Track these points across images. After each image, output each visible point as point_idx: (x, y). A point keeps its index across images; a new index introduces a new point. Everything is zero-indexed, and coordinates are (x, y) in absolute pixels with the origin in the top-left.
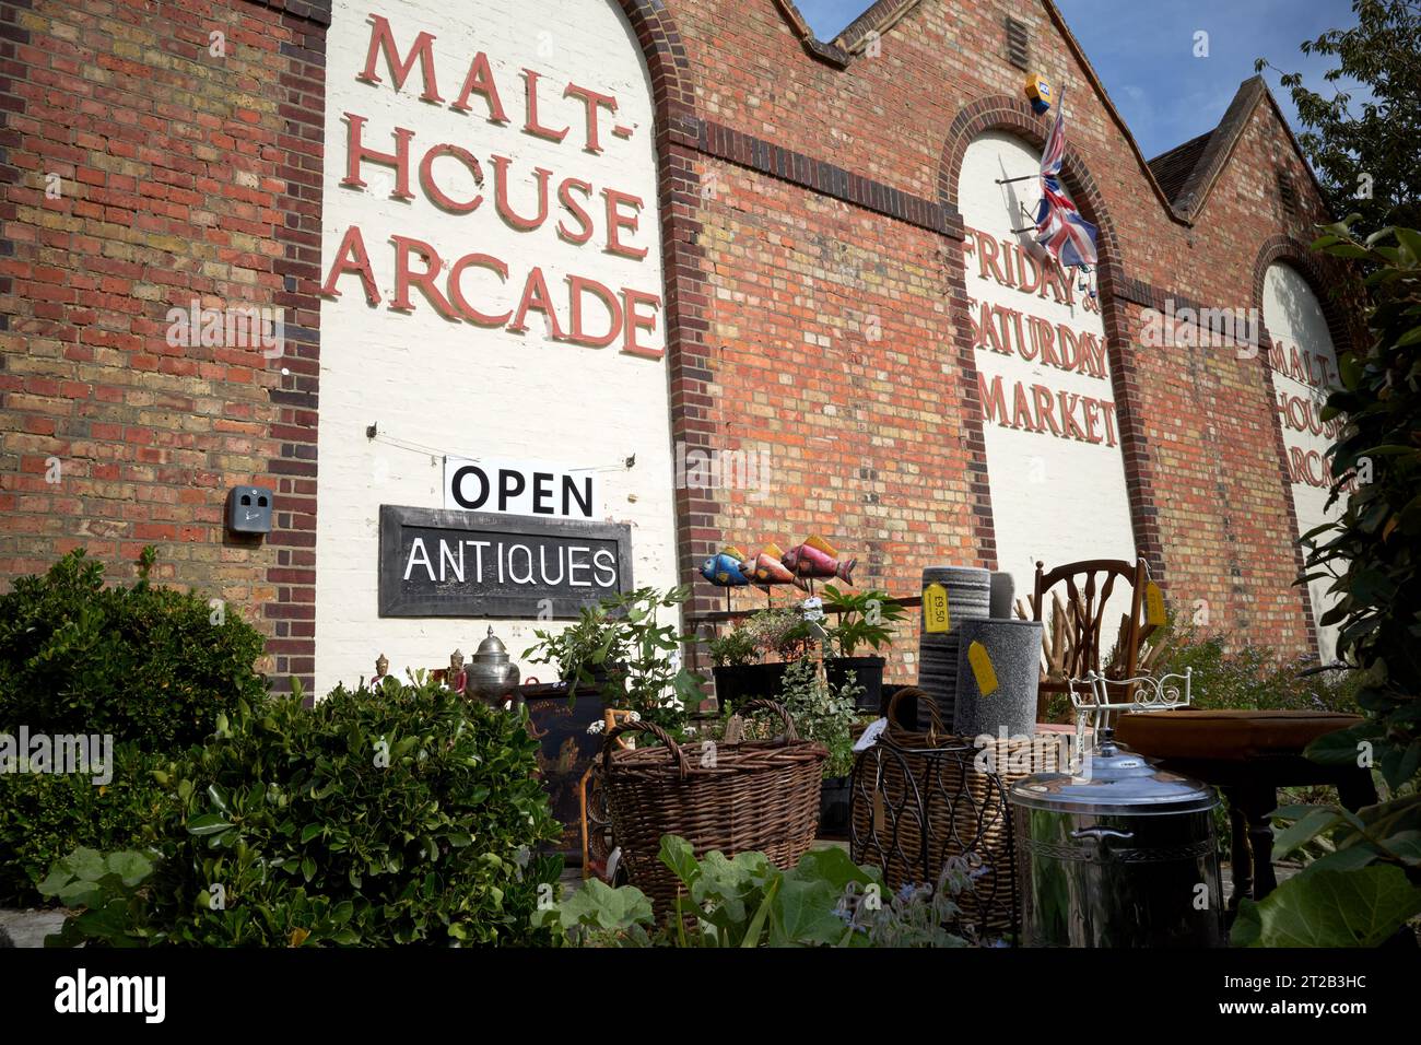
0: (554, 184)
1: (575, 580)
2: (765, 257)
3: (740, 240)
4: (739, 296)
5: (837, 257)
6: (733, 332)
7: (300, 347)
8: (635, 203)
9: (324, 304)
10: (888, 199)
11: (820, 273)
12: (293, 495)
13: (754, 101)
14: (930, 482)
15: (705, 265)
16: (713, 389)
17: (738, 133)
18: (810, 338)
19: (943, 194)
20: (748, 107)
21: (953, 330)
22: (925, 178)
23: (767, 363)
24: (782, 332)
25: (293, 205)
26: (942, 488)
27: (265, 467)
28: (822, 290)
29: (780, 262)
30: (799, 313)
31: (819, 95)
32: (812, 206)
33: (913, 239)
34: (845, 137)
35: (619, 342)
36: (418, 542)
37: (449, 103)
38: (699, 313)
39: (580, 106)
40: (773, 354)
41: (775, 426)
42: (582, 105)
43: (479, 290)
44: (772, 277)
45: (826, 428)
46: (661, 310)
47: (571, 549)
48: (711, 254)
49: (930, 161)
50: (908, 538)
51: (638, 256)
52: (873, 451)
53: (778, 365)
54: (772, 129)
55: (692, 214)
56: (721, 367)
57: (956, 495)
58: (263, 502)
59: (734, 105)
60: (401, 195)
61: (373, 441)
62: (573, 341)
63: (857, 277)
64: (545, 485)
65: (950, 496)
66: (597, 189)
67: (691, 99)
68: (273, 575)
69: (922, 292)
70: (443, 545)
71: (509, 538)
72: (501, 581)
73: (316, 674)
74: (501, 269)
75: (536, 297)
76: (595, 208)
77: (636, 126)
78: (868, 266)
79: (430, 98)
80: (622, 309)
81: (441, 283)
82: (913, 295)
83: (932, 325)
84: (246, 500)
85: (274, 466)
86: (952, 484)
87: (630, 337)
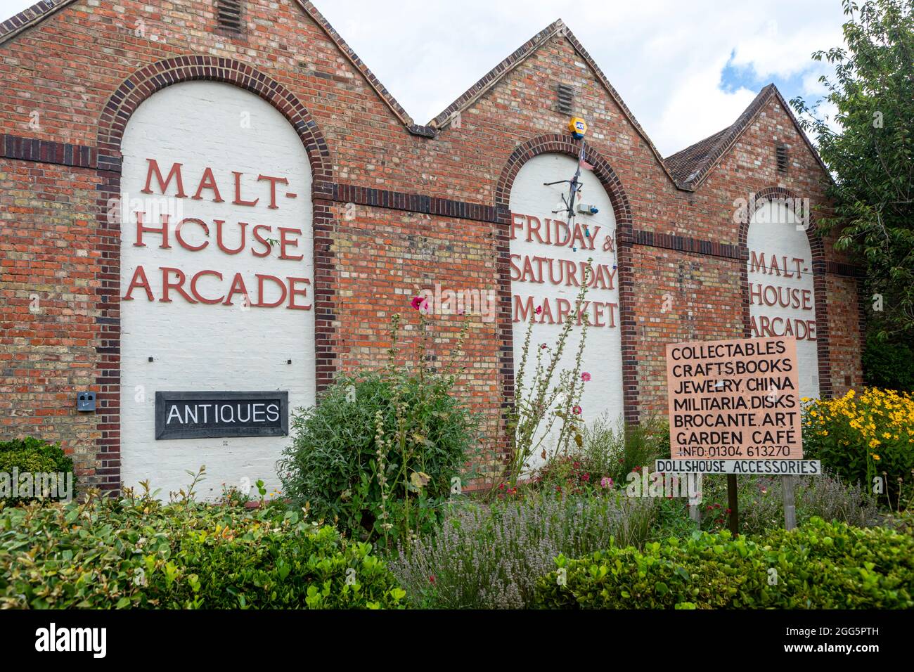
0: (249, 230)
1: (256, 419)
2: (372, 252)
3: (357, 245)
4: (354, 275)
5: (420, 245)
6: (349, 293)
7: (110, 327)
8: (297, 232)
9: (123, 304)
10: (457, 209)
11: (408, 256)
12: (107, 392)
13: (371, 167)
14: (472, 359)
15: (334, 261)
16: (335, 323)
17: (358, 188)
18: (398, 291)
19: (499, 200)
20: (367, 172)
21: (496, 276)
22: (486, 193)
23: (370, 307)
24: (380, 289)
25: (105, 262)
26: (480, 361)
27: (94, 381)
28: (408, 266)
29: (382, 253)
30: (391, 278)
31: (415, 157)
32: (406, 220)
33: (474, 228)
34: (431, 177)
35: (286, 303)
36: (174, 407)
37: (190, 196)
38: (329, 286)
40: (374, 302)
42: (267, 184)
43: (207, 288)
44: (376, 262)
45: (405, 337)
46: (312, 285)
47: (254, 405)
48: (338, 255)
49: (491, 182)
51: (298, 259)
52: (435, 346)
53: (377, 307)
54: (382, 181)
55: (328, 235)
56: (341, 312)
57: (489, 364)
58: (91, 398)
59: (358, 172)
60: (165, 246)
61: (151, 364)
62: (258, 306)
63: (433, 254)
65: (485, 365)
66: (274, 228)
67: (330, 173)
68: (99, 427)
69: (477, 257)
70: (187, 407)
71: (221, 402)
72: (217, 422)
74: (218, 276)
75: (238, 286)
77: (300, 191)
78: (441, 247)
79: (181, 195)
80: (288, 287)
81: (186, 288)
82: (471, 260)
83: (482, 275)
84: (83, 398)
85: (99, 381)
86: (487, 359)
87: (292, 300)
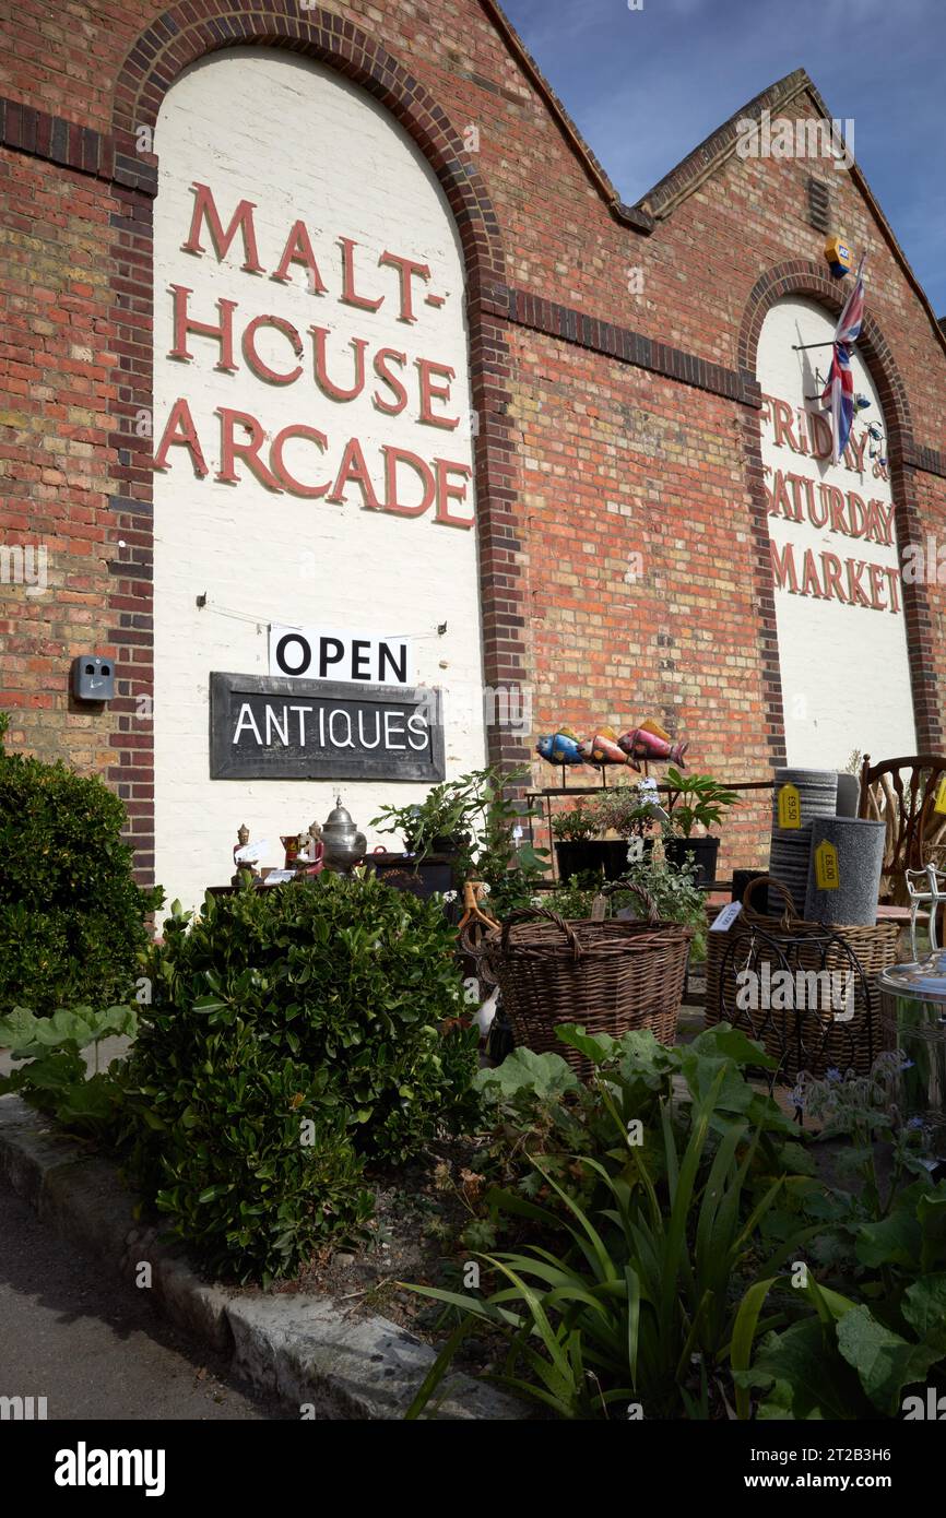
0: (370, 354)
1: (391, 743)
2: (571, 427)
3: (547, 410)
4: (546, 466)
5: (639, 426)
6: (540, 502)
7: (135, 520)
8: (446, 372)
9: (157, 476)
10: (689, 366)
11: (623, 443)
12: (131, 663)
13: (562, 268)
14: (723, 649)
15: (515, 436)
16: (521, 558)
17: (547, 302)
18: (612, 508)
19: (742, 362)
20: (556, 275)
21: (748, 498)
22: (725, 346)
23: (572, 532)
24: (586, 501)
25: (124, 379)
26: (734, 654)
27: (105, 637)
28: (625, 459)
29: (585, 431)
30: (601, 481)
31: (625, 262)
32: (616, 375)
33: (712, 407)
34: (649, 304)
35: (432, 512)
36: (246, 707)
37: (269, 273)
38: (508, 484)
39: (393, 274)
40: (577, 523)
41: (579, 594)
42: (396, 273)
43: (302, 462)
44: (577, 447)
45: (626, 596)
46: (471, 479)
47: (387, 714)
48: (520, 424)
49: (730, 328)
50: (701, 703)
51: (450, 426)
52: (670, 618)
53: (582, 534)
54: (579, 297)
55: (502, 383)
56: (528, 537)
57: (747, 661)
58: (105, 671)
59: (542, 273)
60: (225, 367)
61: (203, 610)
62: (388, 511)
63: (659, 446)
64: (363, 652)
65: (741, 662)
66: (410, 360)
67: (501, 267)
68: (115, 740)
69: (719, 461)
70: (269, 710)
71: (330, 704)
72: (323, 744)
73: (156, 834)
74: (320, 440)
75: (353, 466)
76: (408, 378)
77: (448, 295)
78: (669, 434)
79: (251, 268)
80: (435, 479)
81: (264, 454)
82: (710, 464)
83: (728, 494)
84: (90, 669)
85: (114, 636)
86: (744, 650)
87: (442, 507)
